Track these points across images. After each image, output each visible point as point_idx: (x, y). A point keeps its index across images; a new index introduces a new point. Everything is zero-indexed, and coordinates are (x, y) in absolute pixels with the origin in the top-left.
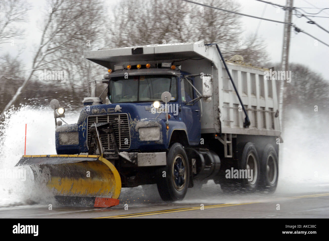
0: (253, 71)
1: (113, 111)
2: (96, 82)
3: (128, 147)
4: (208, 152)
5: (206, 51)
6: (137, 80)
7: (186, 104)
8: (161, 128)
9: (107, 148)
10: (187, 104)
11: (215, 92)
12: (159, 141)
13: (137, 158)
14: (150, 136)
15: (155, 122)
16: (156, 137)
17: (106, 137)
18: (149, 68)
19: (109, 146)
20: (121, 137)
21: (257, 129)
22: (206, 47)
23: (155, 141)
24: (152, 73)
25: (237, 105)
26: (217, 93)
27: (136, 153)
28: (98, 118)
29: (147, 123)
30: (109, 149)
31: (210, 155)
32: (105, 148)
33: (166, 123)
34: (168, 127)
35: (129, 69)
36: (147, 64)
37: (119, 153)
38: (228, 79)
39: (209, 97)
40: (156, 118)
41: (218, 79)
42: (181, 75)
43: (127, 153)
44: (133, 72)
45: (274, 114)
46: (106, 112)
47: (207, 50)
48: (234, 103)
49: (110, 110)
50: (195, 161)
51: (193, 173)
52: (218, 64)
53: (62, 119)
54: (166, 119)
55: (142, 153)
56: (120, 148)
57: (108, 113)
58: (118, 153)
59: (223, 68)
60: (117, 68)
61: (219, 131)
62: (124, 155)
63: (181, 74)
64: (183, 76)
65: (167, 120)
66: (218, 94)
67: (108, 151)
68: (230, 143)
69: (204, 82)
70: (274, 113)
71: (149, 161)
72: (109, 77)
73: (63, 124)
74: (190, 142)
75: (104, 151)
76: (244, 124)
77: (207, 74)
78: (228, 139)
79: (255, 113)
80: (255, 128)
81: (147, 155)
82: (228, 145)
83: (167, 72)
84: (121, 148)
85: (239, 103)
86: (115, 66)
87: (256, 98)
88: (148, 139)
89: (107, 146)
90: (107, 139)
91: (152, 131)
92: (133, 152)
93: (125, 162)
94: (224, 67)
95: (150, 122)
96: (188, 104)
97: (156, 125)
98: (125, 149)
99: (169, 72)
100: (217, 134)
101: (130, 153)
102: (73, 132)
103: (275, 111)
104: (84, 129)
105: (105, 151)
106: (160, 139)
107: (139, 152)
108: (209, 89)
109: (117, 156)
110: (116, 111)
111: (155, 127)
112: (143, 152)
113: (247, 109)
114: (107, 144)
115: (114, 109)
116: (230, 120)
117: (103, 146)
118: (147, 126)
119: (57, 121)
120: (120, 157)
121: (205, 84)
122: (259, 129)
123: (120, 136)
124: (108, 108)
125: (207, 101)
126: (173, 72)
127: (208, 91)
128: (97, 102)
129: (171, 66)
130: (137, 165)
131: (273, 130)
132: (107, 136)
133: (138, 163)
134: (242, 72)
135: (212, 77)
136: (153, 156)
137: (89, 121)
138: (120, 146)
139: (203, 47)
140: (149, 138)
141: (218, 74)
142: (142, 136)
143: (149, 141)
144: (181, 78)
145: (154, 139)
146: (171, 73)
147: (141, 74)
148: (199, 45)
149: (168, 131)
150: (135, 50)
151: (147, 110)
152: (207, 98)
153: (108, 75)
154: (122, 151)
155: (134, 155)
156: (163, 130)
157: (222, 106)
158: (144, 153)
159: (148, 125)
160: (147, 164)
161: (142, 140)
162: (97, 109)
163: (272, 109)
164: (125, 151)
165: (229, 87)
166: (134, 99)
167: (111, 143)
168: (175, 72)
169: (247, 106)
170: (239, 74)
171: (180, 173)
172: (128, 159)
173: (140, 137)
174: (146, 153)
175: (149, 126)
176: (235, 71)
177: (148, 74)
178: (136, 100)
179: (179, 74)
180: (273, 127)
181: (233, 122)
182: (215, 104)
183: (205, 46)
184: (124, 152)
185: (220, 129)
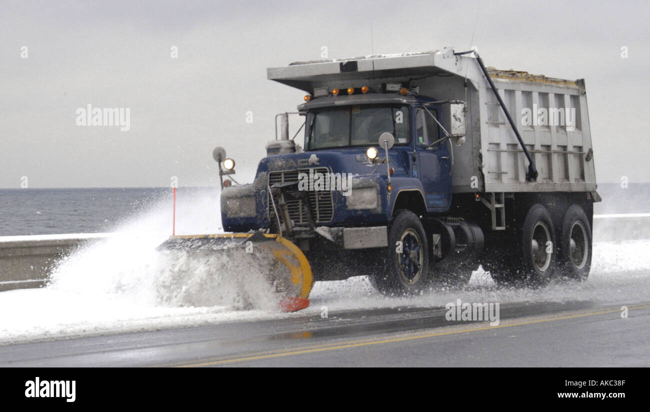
0: (544, 89)
1: (306, 164)
2: (288, 115)
3: (329, 220)
4: (462, 223)
5: (456, 64)
6: (348, 112)
7: (425, 148)
8: (379, 189)
9: (299, 222)
10: (427, 149)
11: (474, 128)
12: (375, 209)
13: (342, 236)
14: (363, 202)
15: (369, 181)
16: (372, 203)
17: (296, 204)
18: (367, 93)
19: (301, 218)
20: (319, 204)
21: (552, 181)
22: (457, 58)
23: (369, 210)
24: (371, 101)
25: (515, 145)
26: (478, 129)
27: (341, 228)
28: (285, 174)
29: (358, 182)
30: (301, 223)
31: (466, 228)
32: (295, 222)
33: (386, 181)
34: (389, 188)
35: (336, 95)
36: (362, 87)
37: (315, 228)
38: (497, 104)
39: (461, 137)
40: (371, 174)
41: (478, 106)
42: (417, 103)
43: (328, 228)
44: (342, 100)
45: (585, 156)
46: (296, 165)
47: (458, 63)
48: (509, 142)
49: (302, 162)
50: (439, 238)
51: (436, 256)
52: (478, 83)
53: (230, 177)
54: (387, 174)
55: (350, 229)
56: (317, 221)
57: (299, 167)
58: (313, 229)
59: (488, 89)
60: (318, 92)
61: (481, 188)
62: (323, 231)
63: (416, 101)
64: (421, 104)
65: (389, 177)
66: (480, 131)
67: (300, 226)
68: (503, 208)
69: (452, 113)
70: (584, 154)
71: (361, 241)
72: (305, 108)
73: (233, 183)
74: (428, 208)
75: (293, 225)
76: (527, 175)
77: (458, 101)
78: (499, 201)
79: (549, 156)
80: (548, 180)
81: (357, 231)
82: (498, 210)
83: (394, 99)
84: (320, 220)
85: (517, 141)
86: (315, 89)
87: (550, 132)
88: (359, 207)
89: (299, 218)
90: (298, 207)
91: (365, 194)
92: (337, 227)
93: (325, 243)
94: (490, 87)
95: (362, 180)
96: (430, 148)
97: (371, 185)
98: (325, 223)
99: (396, 99)
100: (478, 193)
101: (333, 229)
102: (248, 196)
103: (586, 150)
104: (263, 192)
105: (296, 226)
106: (378, 207)
107: (346, 227)
108: (462, 124)
109: (312, 233)
110: (310, 164)
111: (370, 187)
112: (351, 227)
113: (534, 151)
114: (299, 215)
115: (308, 160)
116: (501, 171)
117: (292, 219)
118: (358, 187)
119: (224, 180)
120: (318, 235)
121: (454, 116)
122: (554, 182)
123: (317, 203)
124: (299, 159)
125: (458, 143)
126: (403, 99)
127: (459, 127)
128: (288, 148)
129: (400, 89)
130: (343, 246)
131: (581, 182)
132: (298, 202)
133: (345, 243)
134: (523, 92)
135: (465, 105)
136: (367, 233)
137: (272, 180)
138: (318, 217)
139: (452, 58)
140: (360, 205)
141: (478, 98)
142: (351, 202)
143: (361, 210)
144: (418, 107)
145: (369, 207)
146: (400, 100)
147: (355, 103)
148: (443, 55)
149: (390, 194)
150: (346, 64)
151: (359, 161)
152: (458, 139)
153: (303, 106)
154: (320, 225)
155: (338, 231)
156: (382, 192)
157: (487, 148)
158: (354, 229)
159: (358, 184)
160: (358, 245)
161: (350, 208)
162: (282, 161)
163: (580, 148)
164: (325, 226)
165: (500, 118)
166: (343, 142)
167: (304, 213)
168: (406, 99)
169: (532, 146)
170: (519, 95)
171: (412, 258)
172: (328, 236)
173: (347, 204)
174: (357, 228)
175: (360, 186)
176: (511, 92)
177: (364, 103)
178: (346, 143)
179: (412, 102)
180: (582, 177)
181: (506, 173)
182: (474, 146)
183: (454, 56)
184: (323, 227)
185: (483, 186)
